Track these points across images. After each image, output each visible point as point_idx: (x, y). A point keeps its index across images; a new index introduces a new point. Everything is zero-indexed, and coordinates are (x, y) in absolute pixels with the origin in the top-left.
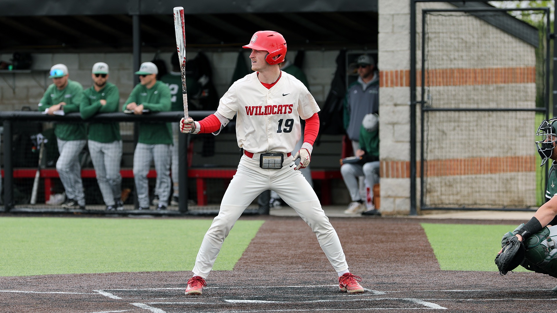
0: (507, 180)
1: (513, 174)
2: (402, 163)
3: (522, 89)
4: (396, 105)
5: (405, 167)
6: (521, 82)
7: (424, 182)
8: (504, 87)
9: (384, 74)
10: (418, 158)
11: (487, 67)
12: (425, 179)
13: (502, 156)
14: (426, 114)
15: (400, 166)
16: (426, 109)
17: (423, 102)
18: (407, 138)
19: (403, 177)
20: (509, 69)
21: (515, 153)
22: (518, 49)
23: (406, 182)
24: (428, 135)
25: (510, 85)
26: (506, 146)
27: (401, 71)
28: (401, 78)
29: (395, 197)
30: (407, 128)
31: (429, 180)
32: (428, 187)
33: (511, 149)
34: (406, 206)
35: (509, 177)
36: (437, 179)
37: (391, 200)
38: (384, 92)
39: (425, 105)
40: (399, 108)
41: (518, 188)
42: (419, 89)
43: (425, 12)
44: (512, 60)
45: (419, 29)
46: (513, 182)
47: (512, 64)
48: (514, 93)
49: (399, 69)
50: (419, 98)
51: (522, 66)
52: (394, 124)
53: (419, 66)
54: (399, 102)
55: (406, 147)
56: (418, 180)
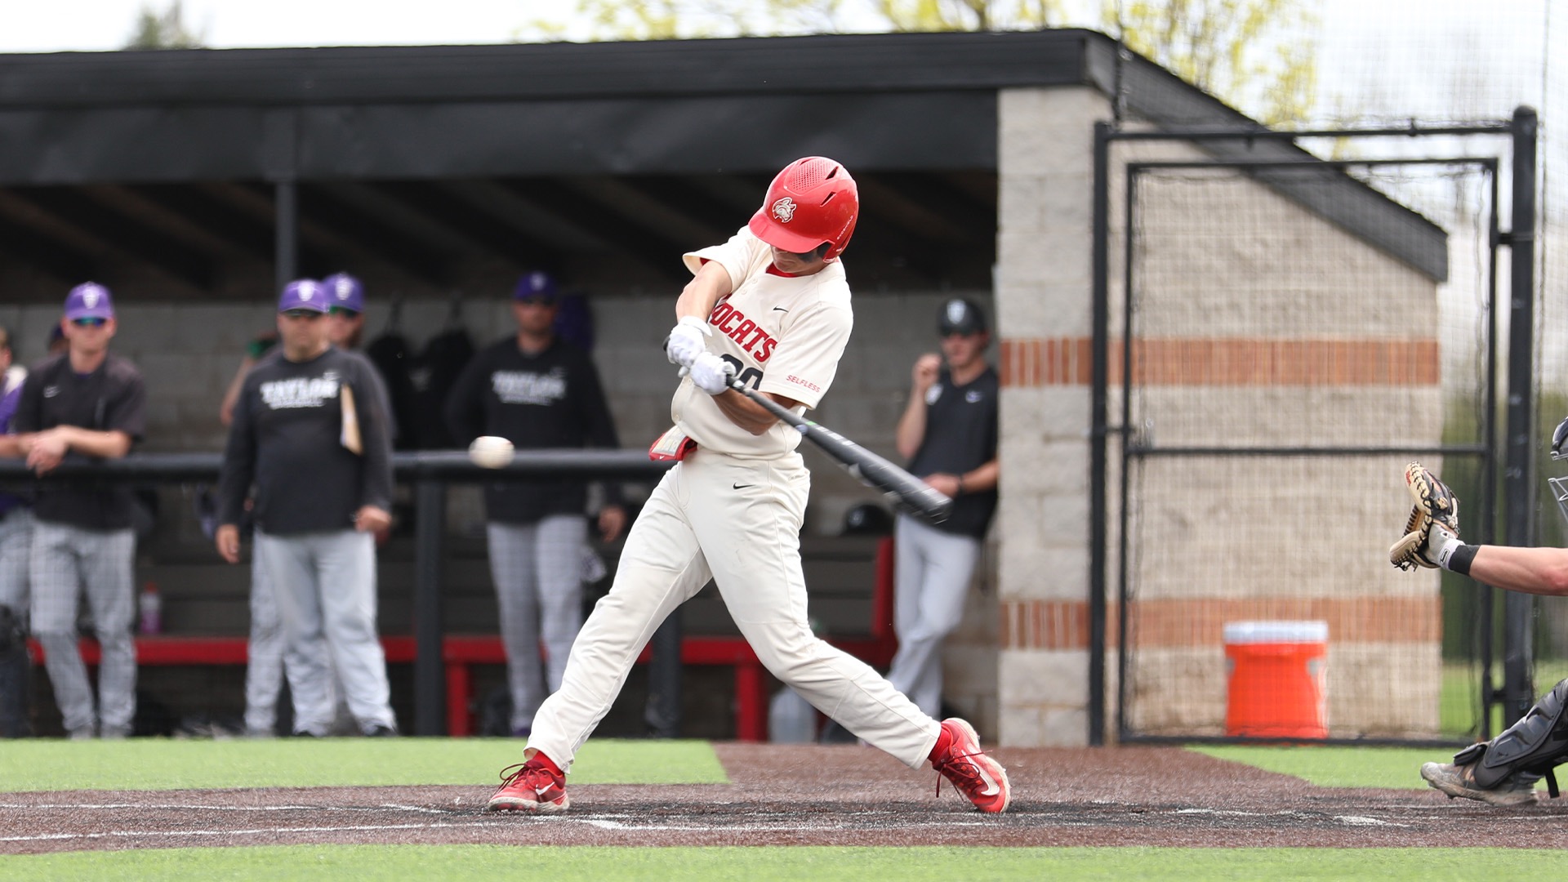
0: (1358, 665)
1: (1377, 648)
2: (1066, 607)
3: (1404, 402)
4: (1048, 439)
5: (1073, 617)
6: (1399, 383)
7: (1128, 662)
8: (1351, 398)
9: (1015, 351)
10: (1112, 595)
11: (1304, 336)
12: (1130, 654)
13: (1344, 594)
14: (1134, 464)
15: (1058, 614)
16: (1138, 451)
17: (1126, 429)
18: (1081, 532)
19: (1066, 645)
20: (1366, 345)
21: (1382, 589)
22: (1394, 289)
23: (1076, 661)
24: (1139, 527)
25: (1371, 391)
26: (1356, 568)
27: (1065, 342)
28: (1065, 361)
29: (1044, 706)
30: (1081, 505)
31: (1141, 656)
32: (1139, 677)
33: (1370, 575)
34: (1075, 732)
35: (1364, 658)
36: (1163, 655)
37: (1032, 713)
38: (1014, 402)
39: (1133, 439)
40: (1060, 448)
41: (1390, 691)
42: (1115, 393)
43: (1134, 170)
44: (1376, 318)
45: (1117, 219)
46: (1375, 673)
47: (1374, 330)
48: (1382, 414)
49: (1059, 333)
50: (1115, 418)
51: (1404, 338)
52: (1042, 495)
53: (1116, 326)
54: (1057, 429)
55: (1078, 560)
56: (1111, 657)
